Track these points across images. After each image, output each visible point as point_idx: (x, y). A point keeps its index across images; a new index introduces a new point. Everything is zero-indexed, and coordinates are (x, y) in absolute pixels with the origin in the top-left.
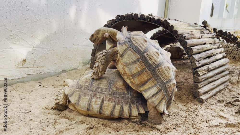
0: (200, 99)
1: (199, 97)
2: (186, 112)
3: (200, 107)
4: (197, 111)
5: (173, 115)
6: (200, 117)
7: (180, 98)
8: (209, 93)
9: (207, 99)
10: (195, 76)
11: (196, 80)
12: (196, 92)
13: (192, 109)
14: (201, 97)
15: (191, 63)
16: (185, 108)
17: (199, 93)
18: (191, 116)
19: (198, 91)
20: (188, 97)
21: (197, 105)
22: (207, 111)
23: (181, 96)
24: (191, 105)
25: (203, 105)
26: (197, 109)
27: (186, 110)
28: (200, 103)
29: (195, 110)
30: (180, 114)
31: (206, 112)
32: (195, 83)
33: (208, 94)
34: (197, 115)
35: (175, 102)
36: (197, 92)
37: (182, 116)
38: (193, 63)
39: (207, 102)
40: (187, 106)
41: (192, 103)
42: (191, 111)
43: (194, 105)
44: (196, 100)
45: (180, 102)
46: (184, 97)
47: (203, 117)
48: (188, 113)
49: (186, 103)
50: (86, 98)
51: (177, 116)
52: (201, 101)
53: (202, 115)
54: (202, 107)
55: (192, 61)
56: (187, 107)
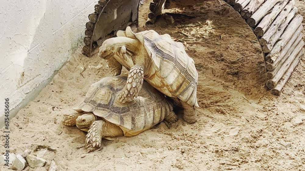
0: (276, 91)
1: (273, 88)
2: (263, 112)
3: (276, 101)
4: (275, 109)
5: (251, 119)
6: (281, 117)
7: (250, 93)
8: (284, 79)
9: (283, 89)
10: (267, 63)
11: (269, 68)
12: (269, 83)
13: (269, 107)
14: (276, 88)
15: (262, 46)
16: (261, 107)
17: (274, 84)
18: (272, 117)
19: (273, 82)
20: (259, 90)
21: (272, 100)
22: (286, 106)
23: (250, 89)
24: (265, 101)
25: (279, 98)
26: (274, 106)
27: (263, 110)
28: (276, 96)
29: (273, 108)
30: (259, 116)
31: (285, 108)
32: (268, 72)
33: (283, 81)
34: (277, 115)
35: (247, 100)
36: (271, 82)
37: (262, 119)
38: (264, 48)
39: (282, 92)
40: (262, 103)
41: (267, 98)
42: (269, 111)
43: (269, 100)
44: (270, 93)
45: (251, 98)
46: (254, 91)
47: (284, 116)
48: (266, 113)
49: (259, 100)
50: (141, 117)
51: (256, 119)
52: (277, 93)
53: (283, 114)
54: (279, 100)
55: (263, 44)
56: (262, 105)
